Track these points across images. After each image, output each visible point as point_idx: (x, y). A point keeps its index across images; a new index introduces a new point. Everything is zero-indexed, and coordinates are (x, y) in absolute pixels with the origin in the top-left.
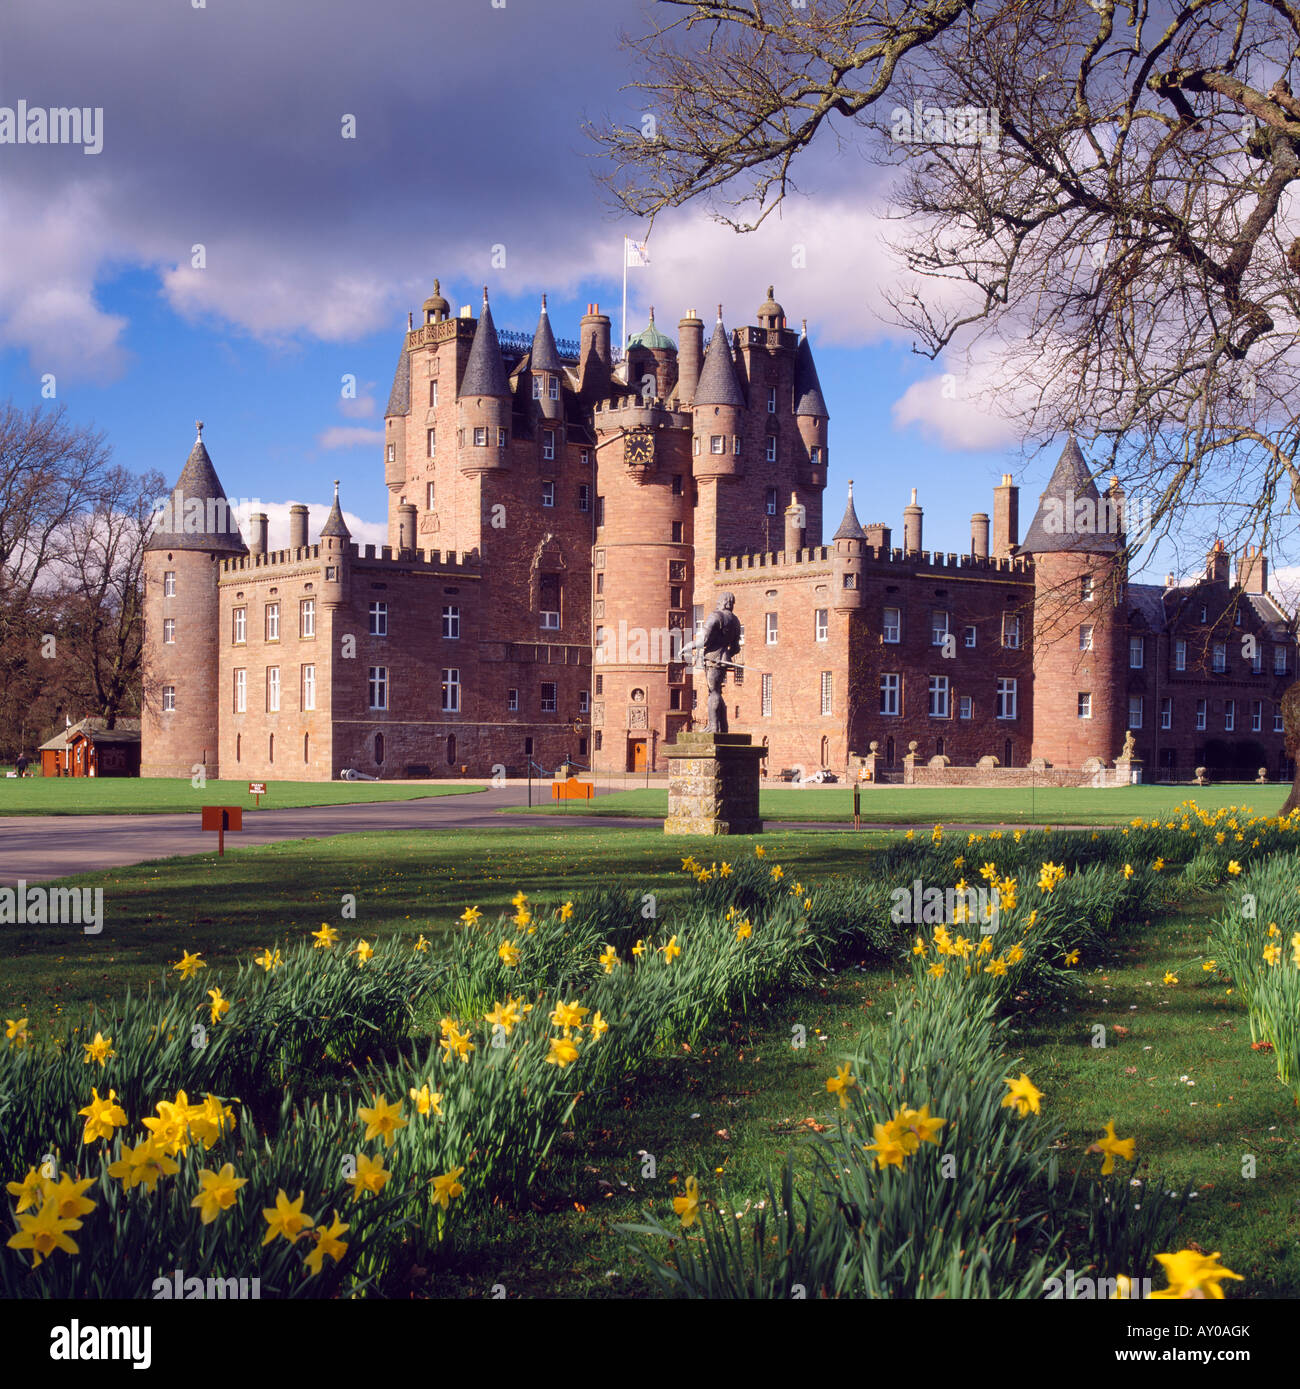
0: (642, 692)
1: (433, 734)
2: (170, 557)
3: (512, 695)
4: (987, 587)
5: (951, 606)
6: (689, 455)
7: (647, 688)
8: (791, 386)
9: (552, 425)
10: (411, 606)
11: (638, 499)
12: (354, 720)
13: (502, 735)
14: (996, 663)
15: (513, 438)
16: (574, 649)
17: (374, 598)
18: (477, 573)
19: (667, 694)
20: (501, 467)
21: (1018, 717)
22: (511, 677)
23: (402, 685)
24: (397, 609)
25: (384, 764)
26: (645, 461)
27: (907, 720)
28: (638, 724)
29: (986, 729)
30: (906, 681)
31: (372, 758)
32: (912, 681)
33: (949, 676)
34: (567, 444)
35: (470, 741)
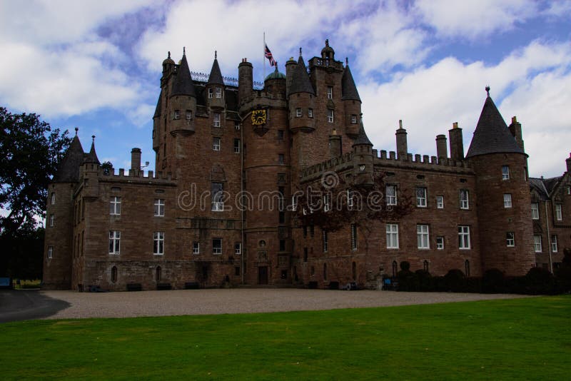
0: (265, 243)
1: (148, 266)
2: (53, 186)
3: (196, 246)
4: (447, 174)
5: (426, 184)
6: (287, 121)
7: (267, 239)
8: (340, 86)
9: (218, 110)
10: (136, 199)
11: (260, 143)
12: (99, 260)
13: (189, 266)
14: (457, 217)
15: (196, 116)
16: (231, 221)
17: (113, 195)
18: (175, 182)
19: (277, 242)
20: (188, 129)
21: (472, 248)
22: (195, 236)
23: (129, 241)
24: (127, 201)
25: (117, 283)
26: (262, 122)
27: (404, 251)
28: (263, 259)
29: (453, 255)
30: (402, 228)
31: (109, 279)
32: (406, 228)
33: (429, 225)
34: (227, 120)
35: (170, 270)
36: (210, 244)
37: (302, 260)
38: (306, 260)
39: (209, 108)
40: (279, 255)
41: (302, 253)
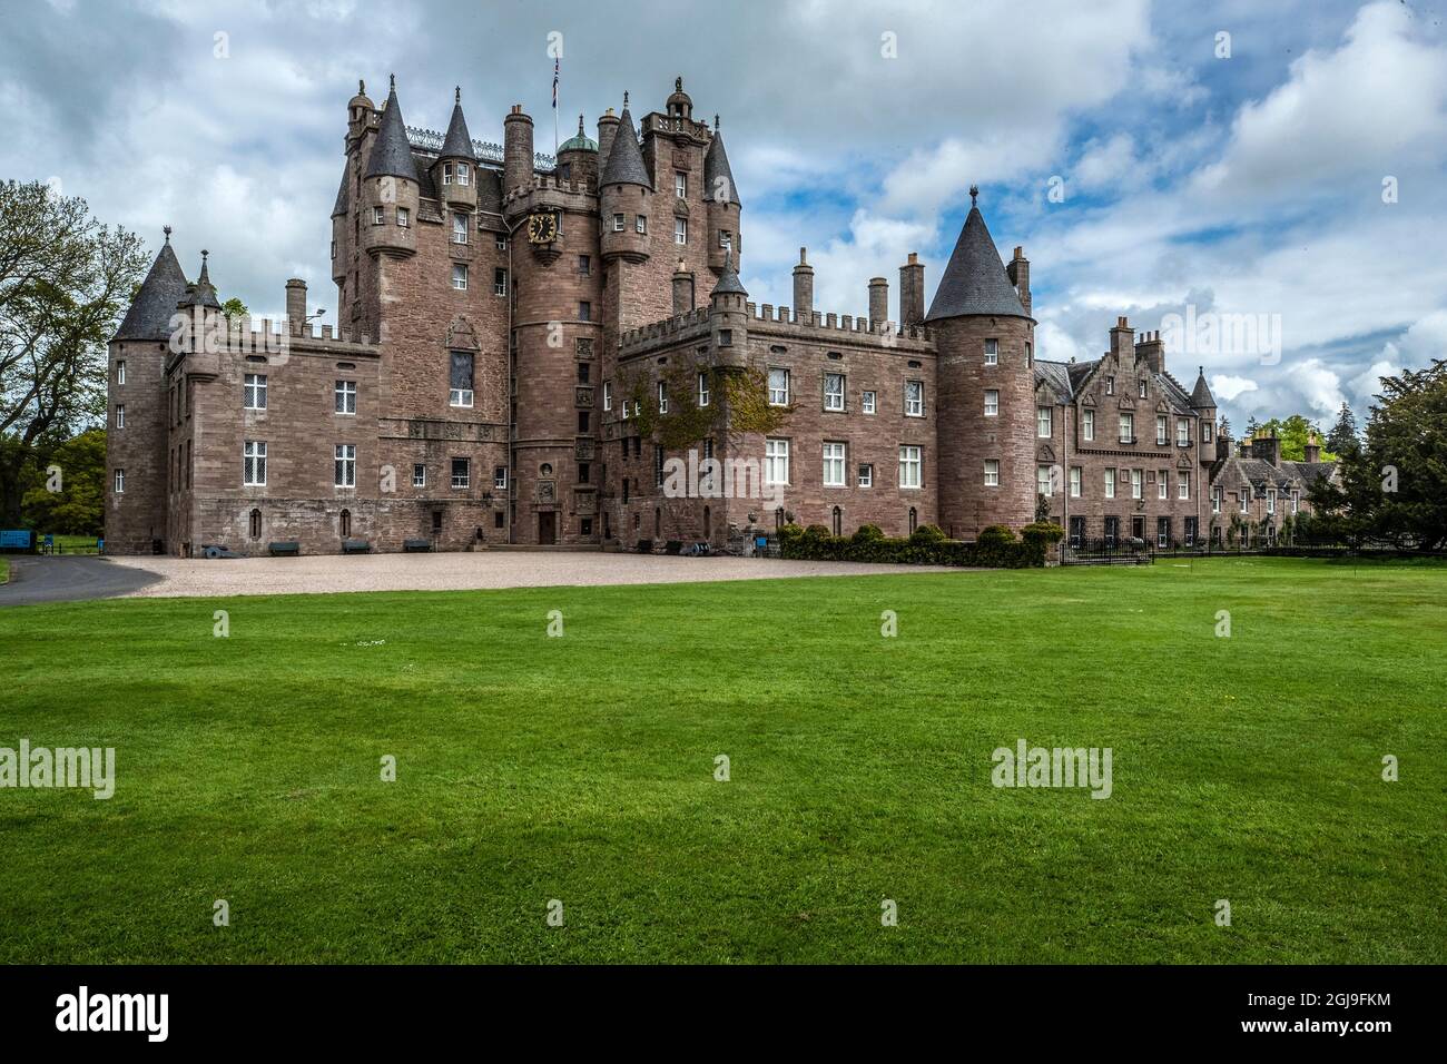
0: (550, 468)
1: (323, 509)
2: (121, 347)
3: (419, 471)
4: (884, 351)
5: (846, 369)
6: (596, 238)
7: (554, 462)
8: (700, 174)
9: (462, 211)
10: (296, 380)
11: (545, 279)
12: (224, 497)
13: (405, 510)
14: (898, 430)
15: (418, 220)
16: (486, 426)
17: (251, 371)
18: (378, 350)
19: (574, 467)
20: (401, 245)
21: (923, 486)
22: (417, 453)
23: (287, 461)
24: (279, 383)
25: (262, 541)
26: (548, 239)
27: (798, 488)
28: (547, 499)
29: (889, 497)
30: (795, 448)
31: (245, 534)
32: (803, 448)
33: (846, 443)
34: (481, 231)
35: (368, 516)
36: (447, 470)
37: (618, 500)
38: (625, 501)
39: (445, 205)
40: (577, 491)
41: (619, 488)
